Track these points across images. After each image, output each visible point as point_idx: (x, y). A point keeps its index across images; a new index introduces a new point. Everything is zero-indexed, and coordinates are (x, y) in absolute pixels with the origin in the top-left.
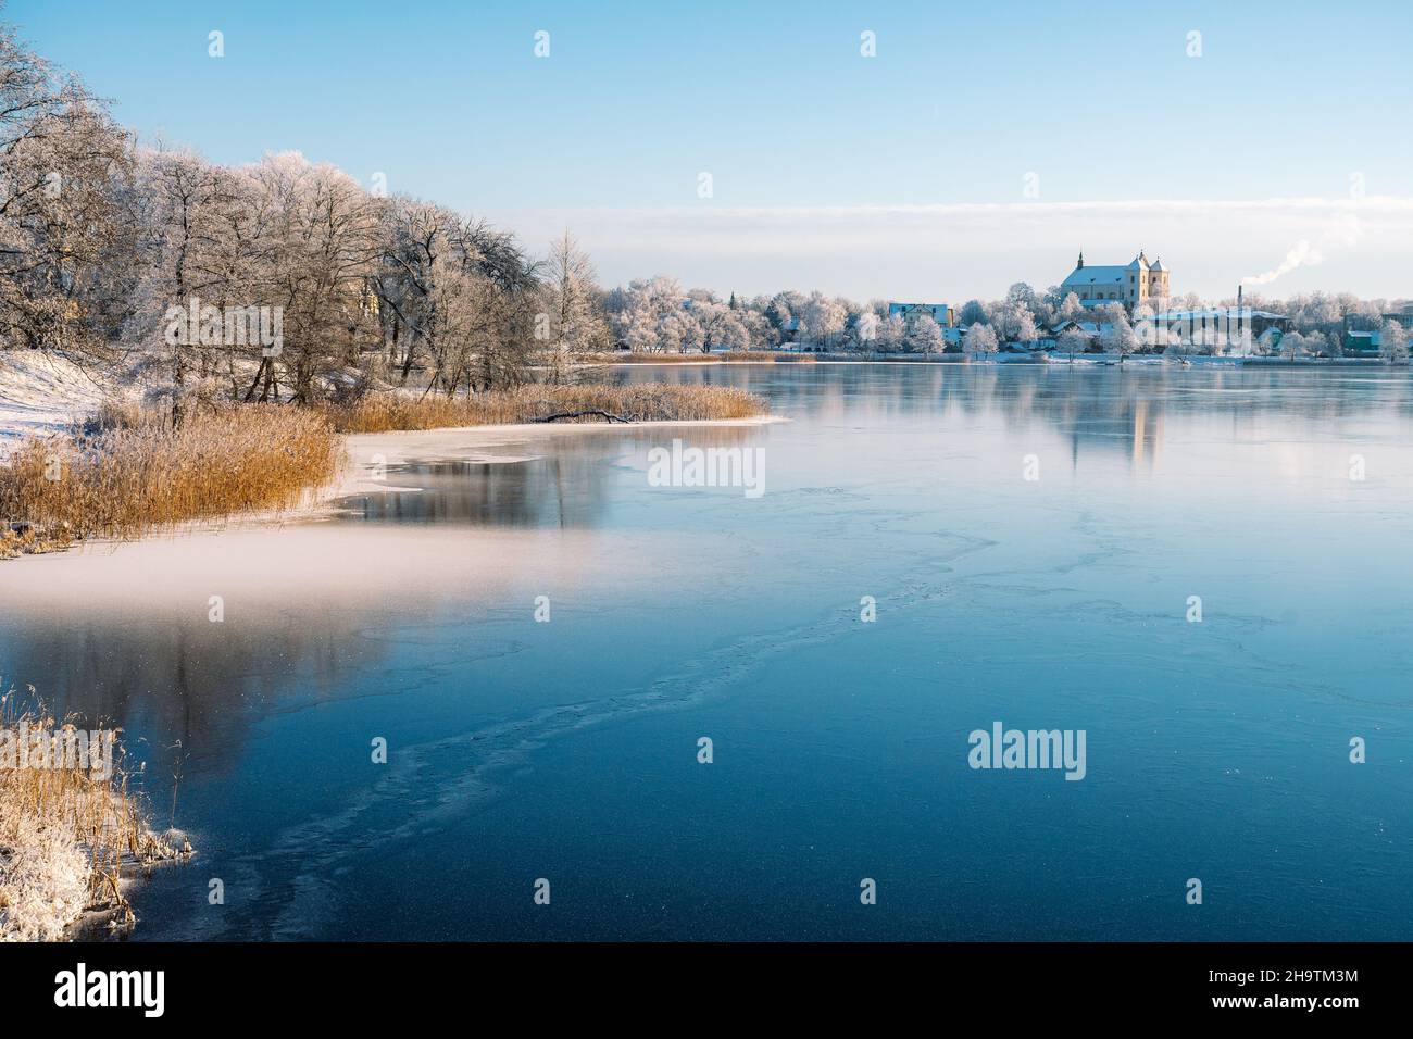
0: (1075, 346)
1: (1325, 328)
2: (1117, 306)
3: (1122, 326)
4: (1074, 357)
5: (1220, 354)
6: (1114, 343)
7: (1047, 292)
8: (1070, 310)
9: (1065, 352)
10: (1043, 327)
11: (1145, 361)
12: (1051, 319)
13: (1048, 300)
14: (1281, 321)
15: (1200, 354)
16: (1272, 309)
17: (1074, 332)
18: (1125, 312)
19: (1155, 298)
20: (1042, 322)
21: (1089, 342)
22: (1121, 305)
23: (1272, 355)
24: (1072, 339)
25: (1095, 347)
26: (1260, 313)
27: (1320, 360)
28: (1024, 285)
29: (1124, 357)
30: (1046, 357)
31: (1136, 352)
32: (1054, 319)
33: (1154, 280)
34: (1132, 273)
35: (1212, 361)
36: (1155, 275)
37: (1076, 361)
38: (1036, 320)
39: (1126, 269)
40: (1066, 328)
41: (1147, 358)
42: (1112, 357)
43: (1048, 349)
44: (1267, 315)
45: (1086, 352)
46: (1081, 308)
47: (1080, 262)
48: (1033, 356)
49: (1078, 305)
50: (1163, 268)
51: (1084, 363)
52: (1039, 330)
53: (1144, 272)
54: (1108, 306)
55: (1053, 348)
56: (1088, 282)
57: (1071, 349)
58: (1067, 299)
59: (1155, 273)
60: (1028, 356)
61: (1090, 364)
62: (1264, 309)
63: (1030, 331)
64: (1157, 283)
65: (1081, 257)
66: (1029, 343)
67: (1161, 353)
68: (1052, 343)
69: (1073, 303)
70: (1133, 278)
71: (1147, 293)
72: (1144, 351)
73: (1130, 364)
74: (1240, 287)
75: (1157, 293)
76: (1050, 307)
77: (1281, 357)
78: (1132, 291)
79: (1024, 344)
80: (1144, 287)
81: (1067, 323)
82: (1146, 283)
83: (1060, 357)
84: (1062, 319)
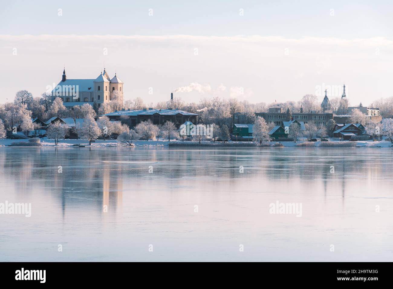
0: (59, 134)
1: (219, 122)
2: (88, 107)
3: (89, 120)
4: (58, 142)
5: (155, 139)
6: (84, 131)
7: (42, 97)
8: (57, 110)
9: (52, 138)
10: (37, 121)
11: (105, 144)
12: (43, 116)
13: (42, 102)
14: (194, 117)
15: (141, 139)
16: (189, 109)
17: (58, 124)
18: (93, 111)
19: (115, 101)
20: (37, 117)
21: (67, 131)
22: (91, 106)
23: (187, 140)
24: (57, 129)
25: (72, 135)
26: (180, 112)
27: (217, 143)
28: (26, 92)
29: (91, 142)
30: (39, 142)
31: (99, 138)
32: (46, 116)
33: (114, 89)
34: (98, 84)
35: (149, 143)
36: (113, 85)
37: (59, 144)
38: (33, 116)
39: (95, 81)
40: (53, 122)
41: (106, 142)
42: (84, 142)
43: (41, 136)
44: (185, 113)
45: (66, 137)
46: (64, 108)
47: (64, 77)
48: (30, 140)
49: (62, 106)
50: (119, 81)
51: (65, 146)
52: (35, 123)
53: (106, 84)
54: (83, 107)
55: (44, 136)
56: (87, 90)
57: (56, 136)
58: (55, 102)
59: (113, 84)
60: (26, 141)
61: (71, 146)
62: (184, 109)
63: (29, 123)
64: (115, 91)
65: (64, 73)
66: (28, 132)
67: (116, 138)
68: (43, 132)
69: (58, 105)
70: (99, 87)
71: (108, 98)
72: (104, 137)
73: (95, 146)
74: (172, 94)
75: (115, 98)
76: (43, 107)
77: (192, 141)
78: (99, 96)
79: (25, 133)
80: (106, 93)
81: (55, 118)
82: (108, 91)
83: (48, 141)
84: (51, 116)
